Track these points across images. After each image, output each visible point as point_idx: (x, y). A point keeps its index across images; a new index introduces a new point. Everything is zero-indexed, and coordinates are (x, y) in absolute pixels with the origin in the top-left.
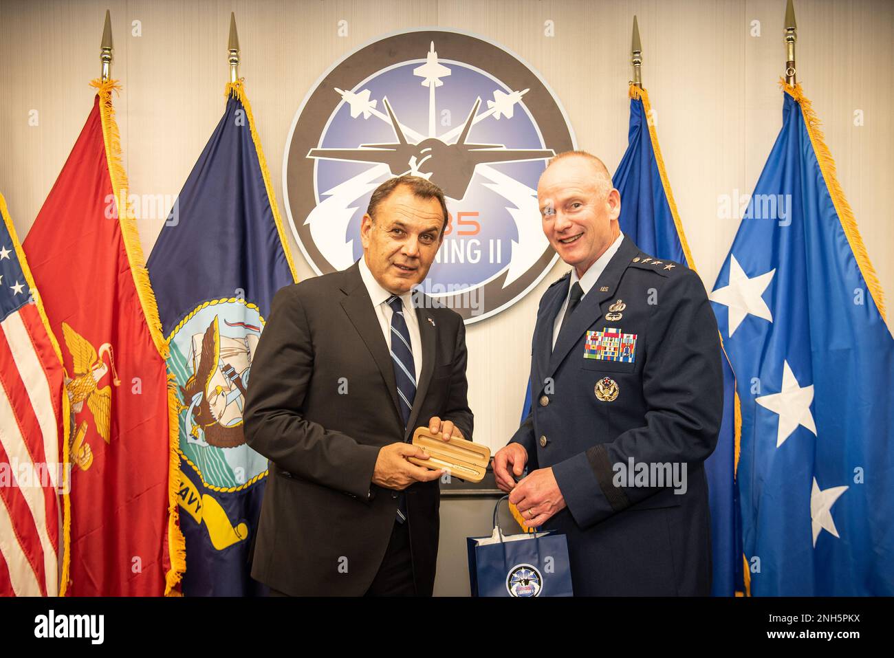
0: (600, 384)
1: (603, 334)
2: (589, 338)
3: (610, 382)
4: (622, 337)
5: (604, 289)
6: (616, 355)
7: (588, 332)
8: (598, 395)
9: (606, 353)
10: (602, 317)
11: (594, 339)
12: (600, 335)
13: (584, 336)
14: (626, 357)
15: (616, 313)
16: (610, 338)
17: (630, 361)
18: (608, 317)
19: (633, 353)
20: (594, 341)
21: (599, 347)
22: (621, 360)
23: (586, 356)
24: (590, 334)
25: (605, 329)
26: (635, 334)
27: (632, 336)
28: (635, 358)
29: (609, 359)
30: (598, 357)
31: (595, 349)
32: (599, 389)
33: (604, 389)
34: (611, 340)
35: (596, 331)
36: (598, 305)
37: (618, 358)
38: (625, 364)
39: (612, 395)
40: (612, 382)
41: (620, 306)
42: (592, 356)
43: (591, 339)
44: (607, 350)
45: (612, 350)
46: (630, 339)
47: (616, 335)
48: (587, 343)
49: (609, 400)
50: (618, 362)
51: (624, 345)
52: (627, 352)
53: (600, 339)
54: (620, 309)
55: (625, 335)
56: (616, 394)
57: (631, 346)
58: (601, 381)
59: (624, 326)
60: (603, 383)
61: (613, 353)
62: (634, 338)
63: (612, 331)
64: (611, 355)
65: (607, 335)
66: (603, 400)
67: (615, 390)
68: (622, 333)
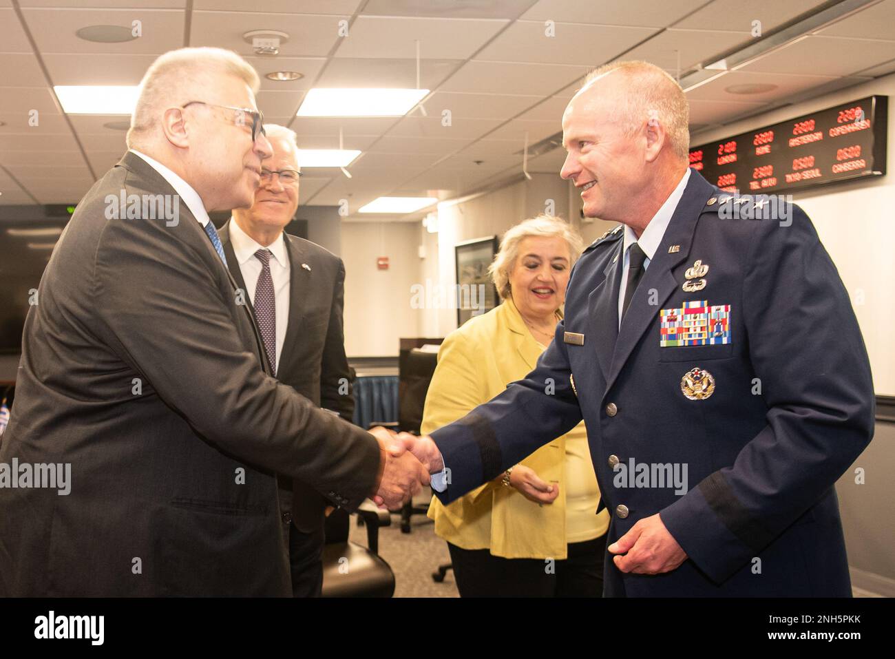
0: (688, 378)
1: (682, 311)
2: (665, 319)
3: (701, 374)
4: (710, 311)
5: (673, 249)
6: (704, 337)
7: (662, 312)
8: (687, 393)
9: (690, 336)
10: (678, 288)
11: (672, 320)
12: (679, 313)
13: (657, 318)
14: (719, 337)
15: (696, 280)
16: (693, 315)
17: (725, 341)
18: (686, 288)
19: (727, 329)
20: (672, 323)
21: (680, 330)
22: (712, 342)
23: (664, 343)
24: (665, 314)
25: (684, 304)
26: (726, 304)
27: (723, 308)
28: (732, 336)
29: (695, 344)
30: (680, 343)
31: (675, 332)
32: (687, 385)
33: (694, 384)
34: (695, 318)
35: (673, 308)
36: (670, 272)
37: (708, 340)
38: (719, 346)
39: (705, 390)
40: (704, 373)
41: (698, 269)
42: (672, 343)
43: (668, 320)
44: (691, 331)
45: (699, 331)
46: (722, 312)
47: (701, 310)
48: (662, 327)
49: (704, 398)
50: (708, 345)
51: (713, 322)
52: (718, 330)
53: (679, 318)
54: (701, 275)
55: (714, 308)
56: (712, 387)
57: (724, 322)
58: (689, 374)
59: (711, 295)
60: (692, 376)
61: (700, 335)
62: (726, 310)
63: (695, 305)
64: (697, 338)
65: (688, 311)
66: (695, 398)
67: (709, 384)
68: (709, 305)
